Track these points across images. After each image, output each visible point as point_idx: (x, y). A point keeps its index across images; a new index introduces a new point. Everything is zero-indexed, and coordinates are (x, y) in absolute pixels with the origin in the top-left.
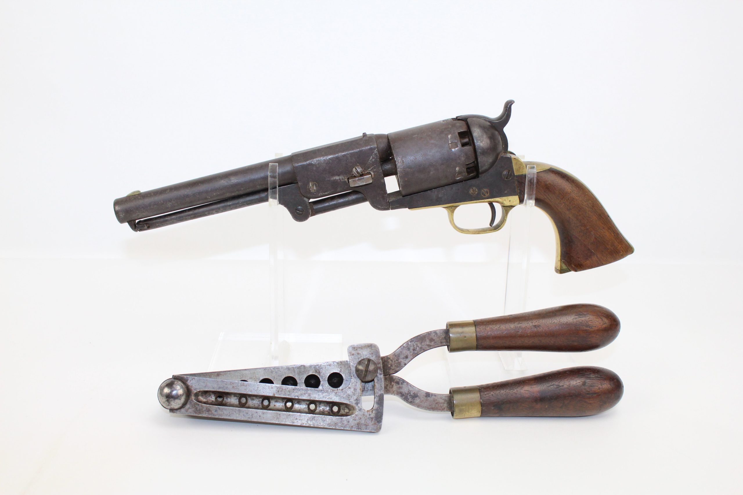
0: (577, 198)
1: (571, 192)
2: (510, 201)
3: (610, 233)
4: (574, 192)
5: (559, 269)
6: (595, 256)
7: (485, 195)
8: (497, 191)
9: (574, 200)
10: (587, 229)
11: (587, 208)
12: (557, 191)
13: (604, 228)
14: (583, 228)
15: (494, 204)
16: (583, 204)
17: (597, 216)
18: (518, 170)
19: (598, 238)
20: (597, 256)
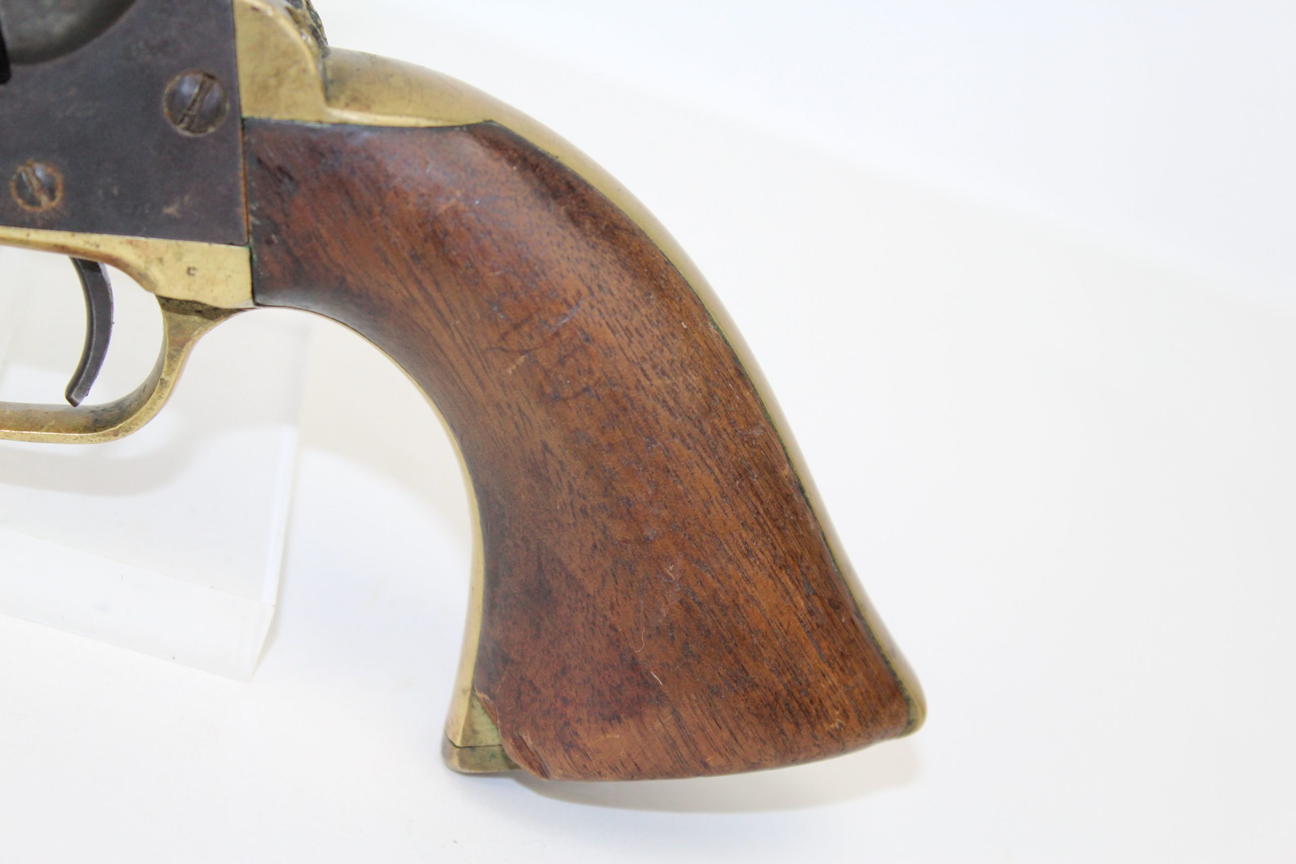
0: (610, 337)
1: (579, 293)
2: (189, 271)
3: (787, 592)
4: (602, 302)
5: (458, 743)
6: (666, 711)
7: (33, 201)
8: (115, 191)
9: (592, 349)
10: (644, 542)
11: (663, 413)
12: (493, 269)
13: (748, 553)
14: (618, 530)
15: (111, 273)
16: (645, 383)
17: (720, 476)
18: (265, 88)
19: (700, 604)
20: (678, 719)
